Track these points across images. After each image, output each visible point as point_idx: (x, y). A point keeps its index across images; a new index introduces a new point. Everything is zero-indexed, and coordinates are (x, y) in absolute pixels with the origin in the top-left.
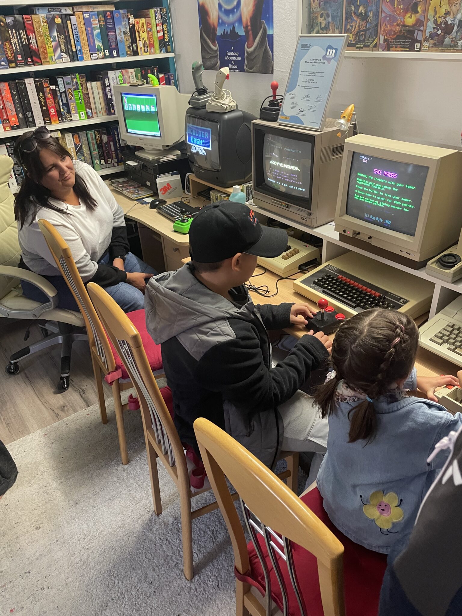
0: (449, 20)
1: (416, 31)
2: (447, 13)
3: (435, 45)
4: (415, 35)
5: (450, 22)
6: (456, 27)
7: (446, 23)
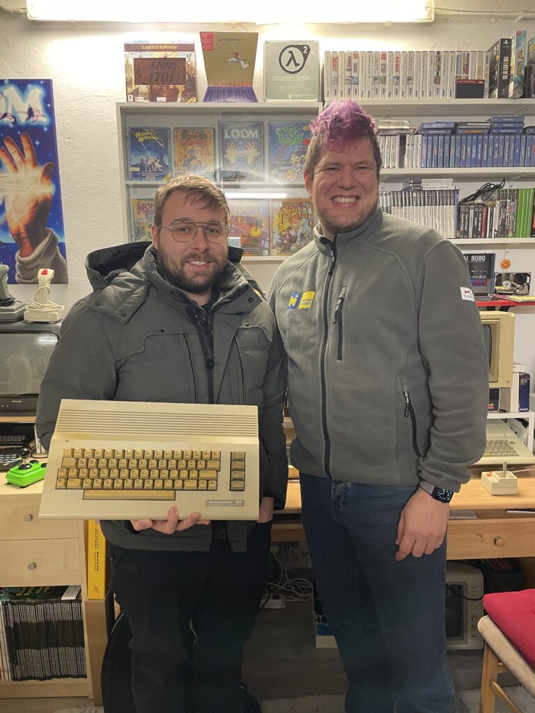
0: (292, 233)
1: (263, 241)
2: (290, 228)
3: (283, 251)
4: (262, 244)
5: (293, 235)
6: (298, 239)
7: (290, 235)
